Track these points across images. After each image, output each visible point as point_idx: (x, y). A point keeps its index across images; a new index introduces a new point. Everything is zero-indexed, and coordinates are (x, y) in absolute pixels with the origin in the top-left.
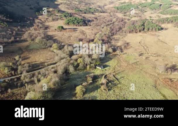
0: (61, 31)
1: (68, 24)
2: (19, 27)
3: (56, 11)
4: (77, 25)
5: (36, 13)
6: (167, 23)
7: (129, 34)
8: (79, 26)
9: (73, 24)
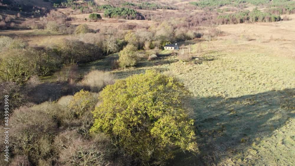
0: (96, 21)
1: (110, 15)
2: (19, 15)
3: (89, 4)
4: (126, 16)
5: (54, 4)
6: (288, 13)
7: (223, 25)
8: (129, 19)
9: (118, 16)
